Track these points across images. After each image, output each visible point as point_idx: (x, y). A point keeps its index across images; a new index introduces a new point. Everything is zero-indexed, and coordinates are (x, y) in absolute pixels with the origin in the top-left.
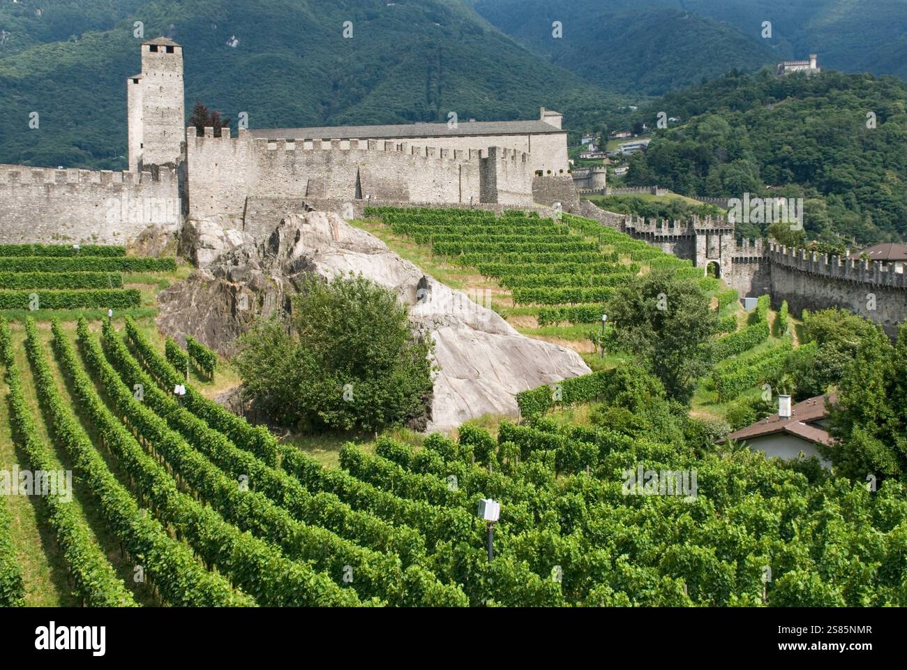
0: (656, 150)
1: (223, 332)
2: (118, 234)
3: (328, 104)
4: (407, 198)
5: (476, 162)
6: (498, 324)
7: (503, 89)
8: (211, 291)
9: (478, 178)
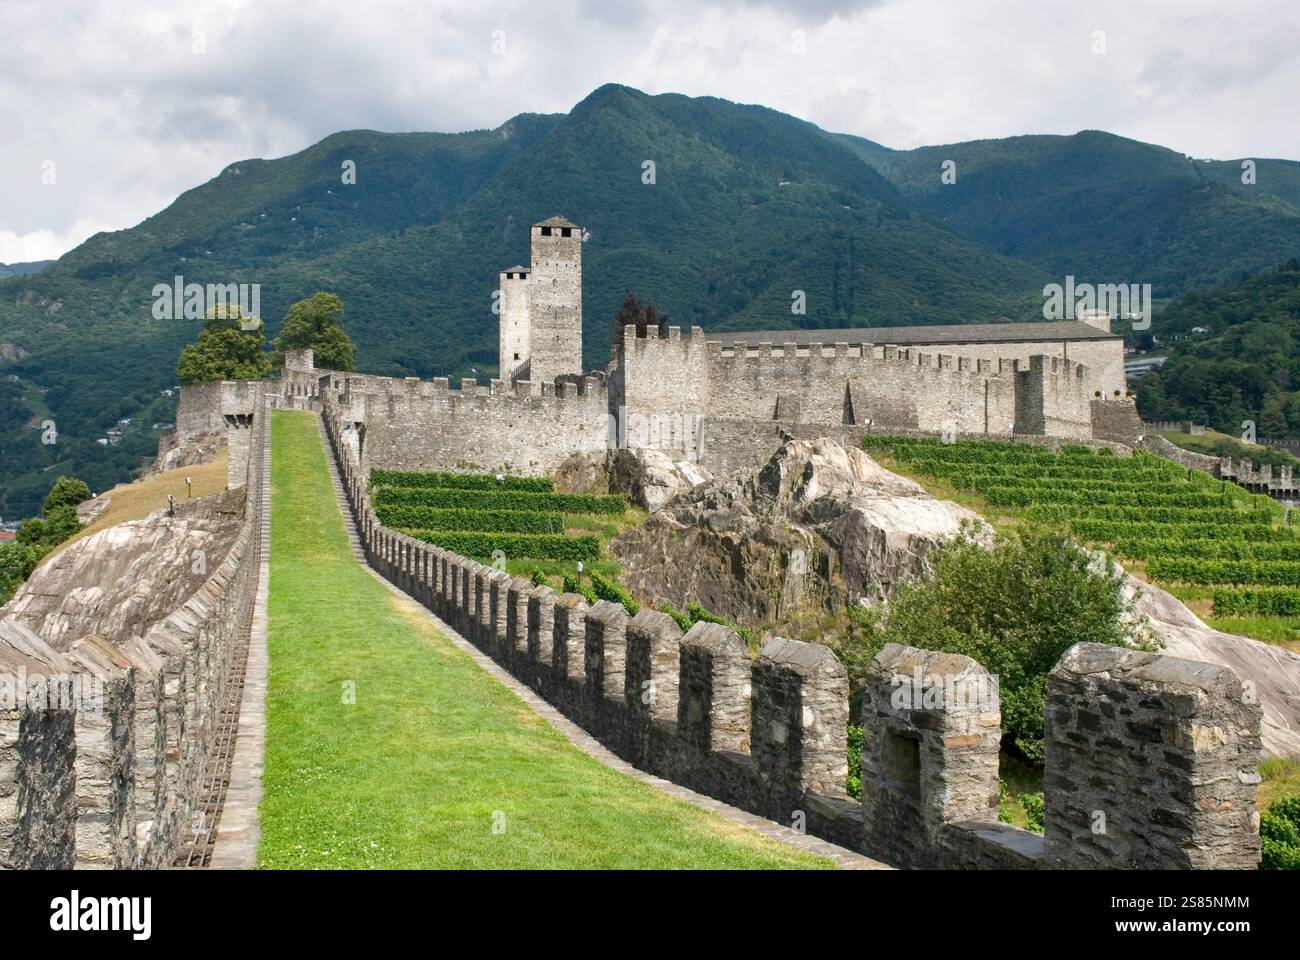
0: (1180, 372)
1: (725, 600)
2: (536, 463)
3: (703, 311)
4: (916, 425)
5: (1009, 376)
6: (1178, 612)
7: (938, 290)
8: (687, 543)
9: (1013, 399)
